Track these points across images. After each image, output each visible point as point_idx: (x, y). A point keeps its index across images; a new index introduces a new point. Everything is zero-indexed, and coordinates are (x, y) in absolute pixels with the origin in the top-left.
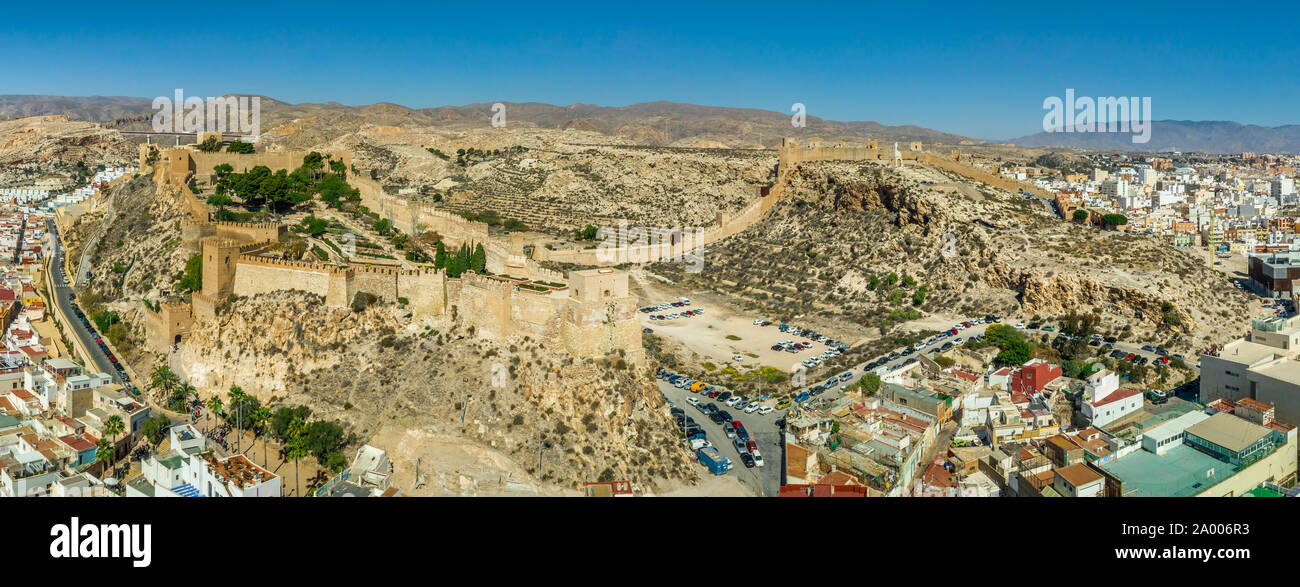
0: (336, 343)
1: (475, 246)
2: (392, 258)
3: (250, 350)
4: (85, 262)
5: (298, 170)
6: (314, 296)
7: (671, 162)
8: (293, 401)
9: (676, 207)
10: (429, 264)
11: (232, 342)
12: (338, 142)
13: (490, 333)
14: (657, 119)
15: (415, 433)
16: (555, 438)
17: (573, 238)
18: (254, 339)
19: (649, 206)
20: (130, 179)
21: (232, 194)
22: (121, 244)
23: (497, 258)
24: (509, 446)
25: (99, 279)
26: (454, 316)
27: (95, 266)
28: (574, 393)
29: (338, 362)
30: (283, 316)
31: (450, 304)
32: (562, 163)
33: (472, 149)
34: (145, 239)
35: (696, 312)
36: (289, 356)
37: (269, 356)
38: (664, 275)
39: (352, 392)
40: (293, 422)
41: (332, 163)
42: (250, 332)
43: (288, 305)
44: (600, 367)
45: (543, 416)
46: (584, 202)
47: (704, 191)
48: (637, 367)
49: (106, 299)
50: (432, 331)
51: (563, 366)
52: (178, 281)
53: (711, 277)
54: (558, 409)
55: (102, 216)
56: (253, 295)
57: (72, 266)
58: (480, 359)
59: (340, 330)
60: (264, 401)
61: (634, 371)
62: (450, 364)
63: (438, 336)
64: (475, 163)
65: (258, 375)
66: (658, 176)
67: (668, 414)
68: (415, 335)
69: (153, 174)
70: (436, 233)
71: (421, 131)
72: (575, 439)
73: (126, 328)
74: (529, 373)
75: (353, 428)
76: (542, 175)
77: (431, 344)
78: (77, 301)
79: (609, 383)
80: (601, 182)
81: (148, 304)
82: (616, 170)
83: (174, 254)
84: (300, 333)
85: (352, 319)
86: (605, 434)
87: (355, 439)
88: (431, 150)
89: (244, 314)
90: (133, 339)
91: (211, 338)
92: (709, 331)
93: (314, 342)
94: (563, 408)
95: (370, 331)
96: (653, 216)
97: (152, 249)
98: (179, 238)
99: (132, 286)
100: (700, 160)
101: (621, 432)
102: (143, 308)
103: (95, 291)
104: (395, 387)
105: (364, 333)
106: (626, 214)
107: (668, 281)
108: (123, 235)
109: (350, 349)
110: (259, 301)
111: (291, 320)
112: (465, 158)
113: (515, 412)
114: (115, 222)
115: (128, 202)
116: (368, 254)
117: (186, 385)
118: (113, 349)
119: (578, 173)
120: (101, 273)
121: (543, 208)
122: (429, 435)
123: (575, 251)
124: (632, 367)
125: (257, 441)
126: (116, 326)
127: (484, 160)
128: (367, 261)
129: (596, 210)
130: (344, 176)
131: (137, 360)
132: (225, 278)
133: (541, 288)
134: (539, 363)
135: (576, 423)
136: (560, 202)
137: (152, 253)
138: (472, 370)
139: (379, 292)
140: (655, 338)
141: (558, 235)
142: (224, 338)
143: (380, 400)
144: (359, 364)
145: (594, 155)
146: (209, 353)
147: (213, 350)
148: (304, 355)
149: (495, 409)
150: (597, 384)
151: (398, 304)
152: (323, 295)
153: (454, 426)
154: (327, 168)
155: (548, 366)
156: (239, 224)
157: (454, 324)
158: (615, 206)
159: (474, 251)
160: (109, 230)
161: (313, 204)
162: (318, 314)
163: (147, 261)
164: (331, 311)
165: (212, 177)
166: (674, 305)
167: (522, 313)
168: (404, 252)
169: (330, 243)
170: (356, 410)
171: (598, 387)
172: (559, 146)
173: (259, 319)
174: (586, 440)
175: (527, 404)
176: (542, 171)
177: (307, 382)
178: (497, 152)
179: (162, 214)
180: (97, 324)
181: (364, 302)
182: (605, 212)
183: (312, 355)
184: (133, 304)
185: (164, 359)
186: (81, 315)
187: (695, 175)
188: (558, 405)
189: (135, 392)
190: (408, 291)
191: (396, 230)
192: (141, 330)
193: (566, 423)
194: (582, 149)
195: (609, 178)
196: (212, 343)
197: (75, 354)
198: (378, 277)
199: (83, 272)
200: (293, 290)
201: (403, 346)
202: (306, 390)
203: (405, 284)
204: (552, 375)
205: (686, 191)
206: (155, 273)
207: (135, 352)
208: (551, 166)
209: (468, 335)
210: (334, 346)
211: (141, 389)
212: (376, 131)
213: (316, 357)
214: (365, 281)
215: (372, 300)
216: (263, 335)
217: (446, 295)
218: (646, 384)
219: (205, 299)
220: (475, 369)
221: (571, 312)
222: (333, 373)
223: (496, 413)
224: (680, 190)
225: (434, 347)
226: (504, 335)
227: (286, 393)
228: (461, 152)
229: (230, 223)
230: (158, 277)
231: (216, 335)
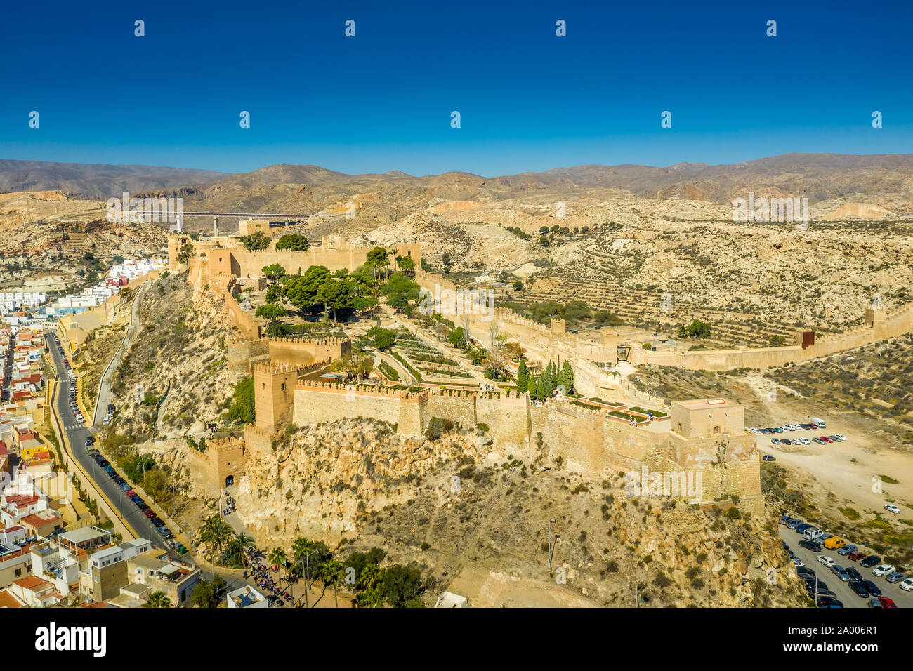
0: (410, 475)
1: (561, 365)
2: (468, 376)
3: (314, 487)
4: (105, 393)
5: (360, 270)
6: (384, 424)
7: (803, 241)
8: (365, 542)
9: (809, 299)
10: (511, 383)
11: (293, 480)
12: (405, 223)
13: (580, 466)
14: (785, 177)
15: (498, 576)
16: (654, 591)
17: (676, 335)
18: (318, 475)
19: (773, 297)
20: (157, 278)
21: (285, 303)
22: (150, 366)
23: (588, 377)
24: (602, 595)
25: (125, 415)
26: (540, 444)
27: (118, 396)
28: (676, 541)
29: (412, 497)
30: (351, 448)
31: (535, 431)
32: (664, 244)
33: (557, 227)
34: (182, 361)
35: (834, 438)
36: (358, 493)
37: (336, 493)
38: (790, 385)
39: (430, 531)
40: (366, 569)
41: (398, 259)
42: (313, 467)
43: (356, 435)
44: (708, 514)
45: (640, 564)
46: (690, 291)
47: (848, 279)
48: (754, 517)
49: (134, 439)
50: (516, 461)
51: (663, 510)
52: (226, 411)
53: (856, 393)
54: (657, 557)
55: (123, 329)
56: (315, 425)
57: (87, 398)
58: (569, 494)
59: (414, 461)
60: (332, 545)
61: (750, 522)
62: (536, 499)
63: (522, 466)
64: (560, 243)
65: (324, 516)
66: (786, 260)
67: (793, 575)
68: (496, 465)
69: (187, 272)
70: (517, 344)
71: (497, 205)
72: (677, 595)
73: (163, 473)
74: (624, 514)
75: (431, 570)
76: (639, 259)
77: (514, 476)
78: (97, 445)
79: (719, 535)
80: (710, 266)
81: (192, 443)
82: (730, 252)
83: (219, 378)
84: (370, 466)
85: (427, 449)
86: (714, 593)
87: (434, 583)
88: (510, 229)
89: (306, 447)
90: (173, 485)
91: (269, 477)
92: (851, 467)
93: (386, 475)
94: (664, 557)
95: (447, 461)
96: (777, 309)
97: (191, 373)
98: (224, 359)
99: (171, 421)
100: (844, 238)
101: (733, 593)
102: (184, 447)
103: (120, 431)
104: (476, 524)
105: (440, 464)
106: (743, 307)
107: (796, 394)
108: (153, 354)
109: (425, 481)
110: (322, 431)
111: (359, 452)
112: (549, 237)
113: (608, 557)
114: (141, 335)
115: (156, 310)
116: (442, 372)
117: (242, 537)
118: (149, 501)
119: (683, 256)
120: (127, 407)
121: (640, 297)
122: (514, 579)
123: (678, 353)
124: (748, 517)
125: (327, 592)
126: (152, 473)
127: (571, 240)
128: (442, 380)
129: (705, 301)
130: (411, 274)
131: (181, 509)
132: (282, 407)
133: (639, 417)
134: (636, 503)
135: (679, 576)
136: (661, 291)
137: (191, 377)
138: (560, 507)
139: (455, 417)
140: (778, 469)
141: (658, 331)
142: (284, 475)
143: (461, 540)
144: (435, 498)
145: (702, 233)
146: (267, 494)
147: (272, 490)
148: (375, 491)
149: (586, 553)
150: (704, 536)
151: (477, 431)
152: (393, 423)
153: (541, 569)
154: (393, 265)
155: (647, 509)
156: (295, 340)
157: (539, 453)
158: (729, 297)
159: (561, 369)
160: (134, 347)
161: (379, 310)
162: (389, 444)
163: (186, 388)
164: (403, 441)
165: (260, 280)
166: (804, 426)
167: (616, 445)
168: (482, 368)
169: (399, 358)
170: (435, 550)
171: (706, 538)
172: (660, 224)
173: (323, 452)
174: (691, 597)
175: (622, 549)
176: (638, 253)
177: (380, 520)
178: (585, 230)
179: (202, 327)
180: (126, 472)
181: (439, 429)
182: (715, 304)
183: (384, 490)
184: (170, 444)
185: (214, 505)
186: (104, 463)
187: (836, 258)
188: (657, 553)
189: (181, 553)
190: (487, 416)
191: (472, 341)
192: (183, 473)
193: (667, 575)
194: (687, 226)
195: (721, 261)
196: (270, 483)
197: (99, 514)
198: (454, 401)
199: (103, 406)
200: (360, 417)
201: (483, 478)
202: (379, 530)
203: (485, 407)
204: (651, 519)
205: (823, 278)
206: (197, 402)
207: (178, 500)
208: (649, 248)
209: (555, 466)
210: (408, 479)
211: (188, 546)
212: (448, 206)
213: (388, 492)
214: (441, 405)
215: (448, 426)
216: (329, 469)
217: (529, 421)
218: (766, 539)
219: (258, 432)
220: (563, 506)
221: (673, 449)
222: (408, 510)
223: (587, 557)
224: (814, 278)
225: (518, 480)
226: (596, 468)
227: (357, 534)
228: (544, 230)
229: (284, 339)
230: (201, 406)
231: (274, 473)
